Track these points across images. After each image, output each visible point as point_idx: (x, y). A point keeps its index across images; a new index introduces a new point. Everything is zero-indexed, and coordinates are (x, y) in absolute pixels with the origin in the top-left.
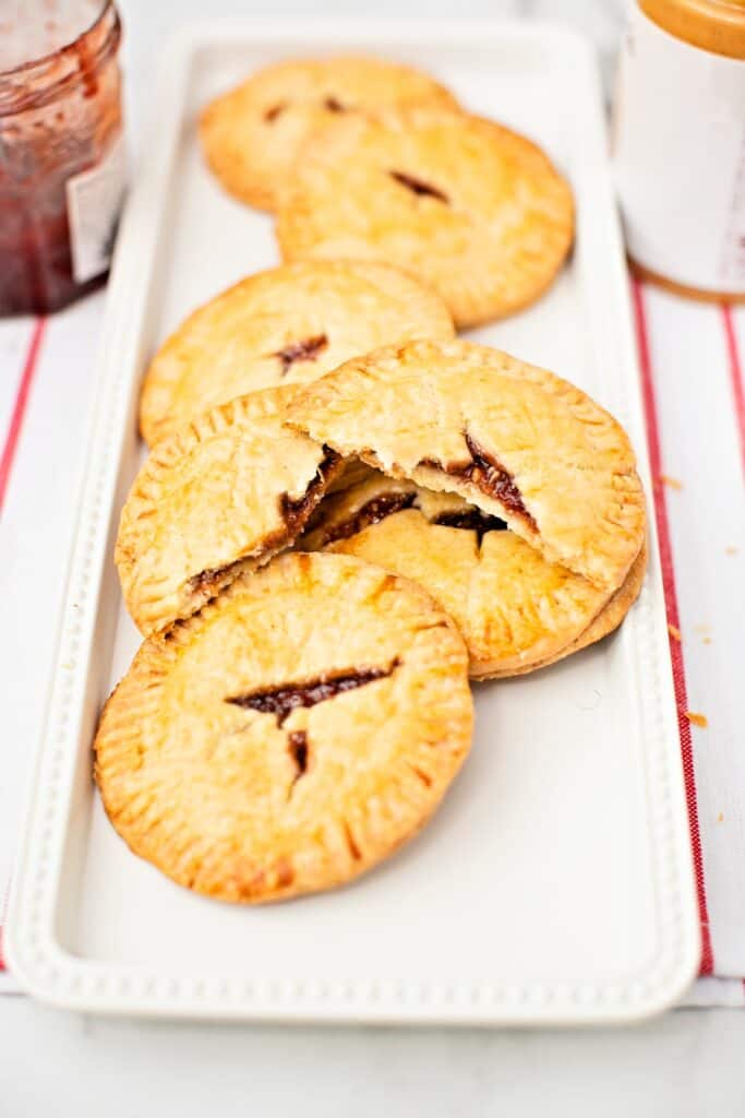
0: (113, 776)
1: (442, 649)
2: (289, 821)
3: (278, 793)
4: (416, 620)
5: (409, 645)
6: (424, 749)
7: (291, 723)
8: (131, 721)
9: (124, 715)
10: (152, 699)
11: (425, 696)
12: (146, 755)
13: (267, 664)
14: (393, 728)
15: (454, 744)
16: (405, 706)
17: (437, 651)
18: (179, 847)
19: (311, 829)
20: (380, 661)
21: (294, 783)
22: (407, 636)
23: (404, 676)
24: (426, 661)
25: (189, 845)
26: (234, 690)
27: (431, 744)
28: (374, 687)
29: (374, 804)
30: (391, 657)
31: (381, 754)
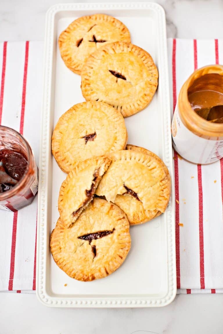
0: (55, 254)
1: (124, 225)
2: (93, 266)
3: (91, 260)
4: (118, 218)
5: (116, 225)
6: (121, 250)
7: (92, 243)
8: (57, 241)
9: (55, 239)
10: (61, 236)
11: (120, 237)
12: (62, 249)
13: (86, 229)
14: (114, 246)
15: (127, 249)
16: (116, 241)
17: (122, 226)
18: (71, 271)
19: (98, 268)
20: (110, 229)
21: (94, 258)
22: (116, 222)
23: (116, 233)
24: (120, 229)
25: (73, 270)
26: (79, 235)
27: (122, 249)
28: (110, 236)
29: (111, 263)
30: (113, 228)
31: (112, 252)
